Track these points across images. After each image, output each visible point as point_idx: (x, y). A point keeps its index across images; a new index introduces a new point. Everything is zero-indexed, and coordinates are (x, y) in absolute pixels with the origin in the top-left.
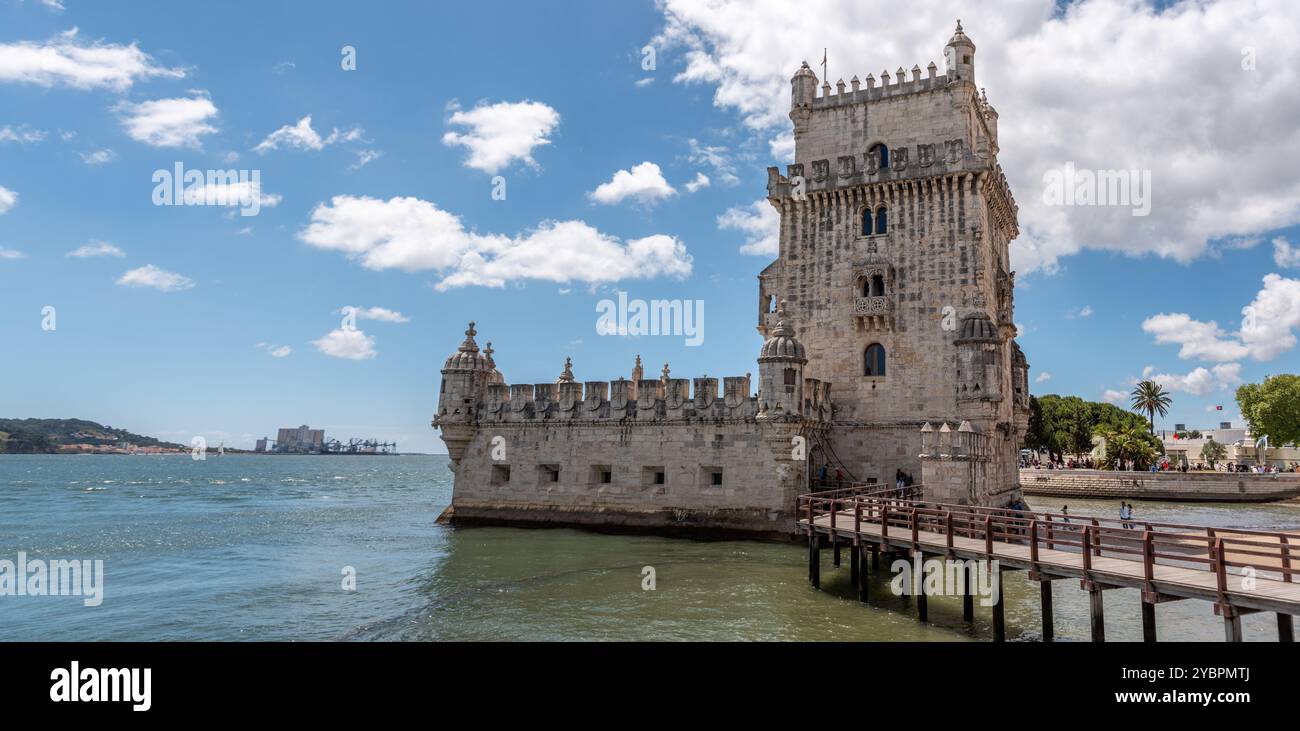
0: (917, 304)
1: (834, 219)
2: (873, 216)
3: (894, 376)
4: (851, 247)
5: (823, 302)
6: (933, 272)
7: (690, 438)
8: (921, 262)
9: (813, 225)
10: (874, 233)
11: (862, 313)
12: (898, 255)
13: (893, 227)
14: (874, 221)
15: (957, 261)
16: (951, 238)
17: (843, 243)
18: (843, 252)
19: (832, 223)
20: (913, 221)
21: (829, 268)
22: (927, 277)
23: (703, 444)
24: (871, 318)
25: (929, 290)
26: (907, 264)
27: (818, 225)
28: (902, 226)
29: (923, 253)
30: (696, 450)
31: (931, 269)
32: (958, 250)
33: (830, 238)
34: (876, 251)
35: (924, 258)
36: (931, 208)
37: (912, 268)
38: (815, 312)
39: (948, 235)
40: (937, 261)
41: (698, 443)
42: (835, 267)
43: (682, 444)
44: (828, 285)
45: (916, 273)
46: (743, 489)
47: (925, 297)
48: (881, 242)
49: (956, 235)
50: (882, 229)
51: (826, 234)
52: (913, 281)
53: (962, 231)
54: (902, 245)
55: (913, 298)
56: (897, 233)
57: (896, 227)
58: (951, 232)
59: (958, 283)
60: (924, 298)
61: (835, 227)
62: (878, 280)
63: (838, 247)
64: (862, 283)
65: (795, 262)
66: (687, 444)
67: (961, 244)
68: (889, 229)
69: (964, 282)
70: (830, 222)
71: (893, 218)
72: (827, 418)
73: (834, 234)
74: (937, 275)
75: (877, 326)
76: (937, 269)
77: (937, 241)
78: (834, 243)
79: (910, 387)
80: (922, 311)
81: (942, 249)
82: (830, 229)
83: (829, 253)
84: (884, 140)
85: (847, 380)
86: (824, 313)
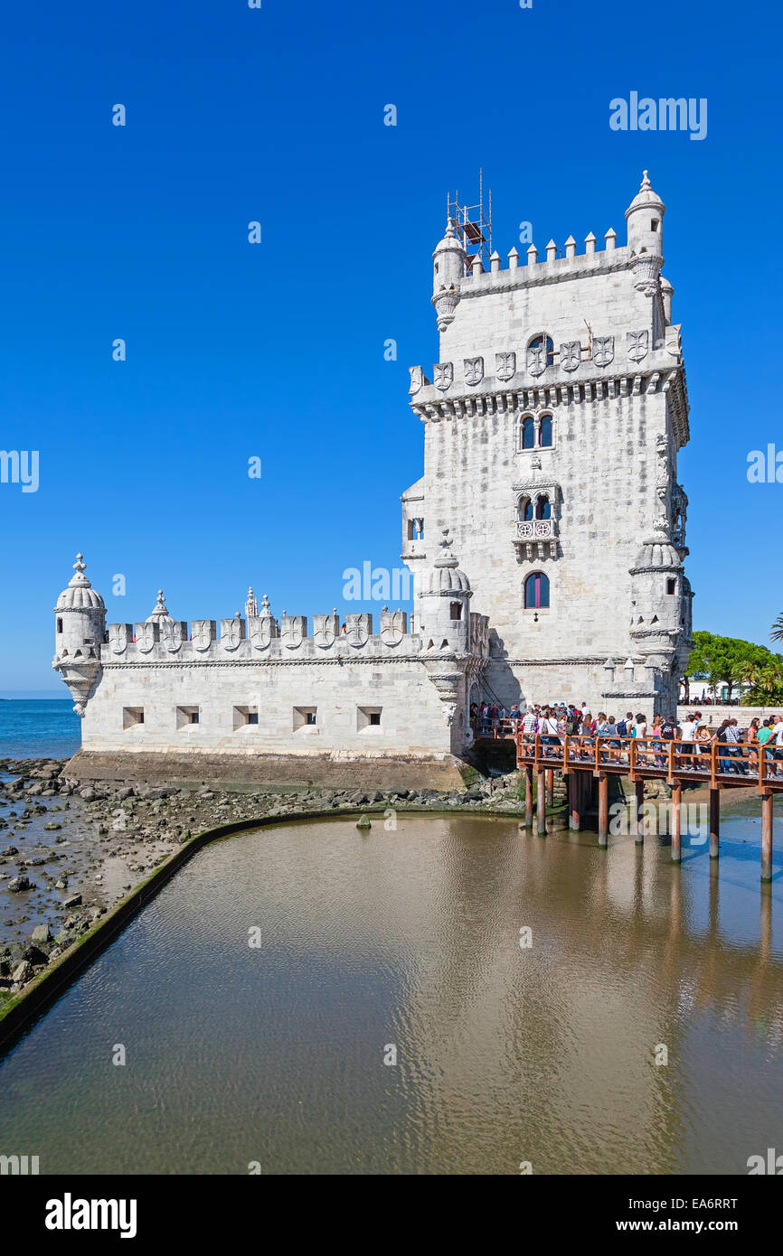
0: (587, 528)
1: (490, 429)
2: (536, 425)
3: (559, 608)
4: (510, 463)
5: (477, 526)
6: (607, 491)
7: (345, 677)
8: (593, 480)
9: (465, 436)
10: (537, 445)
11: (524, 538)
12: (566, 472)
13: (560, 438)
14: (537, 432)
15: (636, 478)
16: (630, 452)
17: (501, 457)
18: (500, 468)
19: (487, 435)
20: (584, 432)
21: (484, 487)
22: (599, 497)
23: (359, 683)
24: (534, 545)
25: (602, 512)
26: (576, 481)
27: (470, 436)
28: (571, 437)
29: (595, 470)
30: (352, 690)
31: (604, 487)
32: (637, 467)
33: (485, 451)
34: (540, 468)
35: (595, 475)
36: (607, 415)
37: (582, 487)
38: (469, 538)
39: (625, 447)
40: (612, 477)
41: (354, 683)
42: (491, 486)
43: (335, 684)
44: (483, 507)
45: (586, 493)
46: (406, 729)
47: (597, 520)
48: (545, 456)
49: (636, 448)
50: (546, 441)
51: (480, 447)
52: (583, 501)
53: (642, 444)
54: (570, 461)
55: (582, 521)
56: (565, 444)
57: (565, 438)
58: (630, 443)
59: (636, 504)
60: (595, 521)
61: (491, 439)
62: (543, 500)
63: (494, 463)
64: (524, 504)
65: (444, 481)
66: (341, 684)
67: (642, 457)
68: (555, 441)
69: (643, 502)
70: (485, 433)
71: (559, 428)
72: (485, 653)
73: (489, 446)
74: (611, 495)
75: (541, 554)
76: (612, 487)
77: (613, 454)
78: (490, 459)
79: (578, 620)
80: (593, 535)
81: (618, 464)
82: (485, 441)
83: (485, 470)
84: (550, 332)
85: (505, 613)
86: (479, 539)
